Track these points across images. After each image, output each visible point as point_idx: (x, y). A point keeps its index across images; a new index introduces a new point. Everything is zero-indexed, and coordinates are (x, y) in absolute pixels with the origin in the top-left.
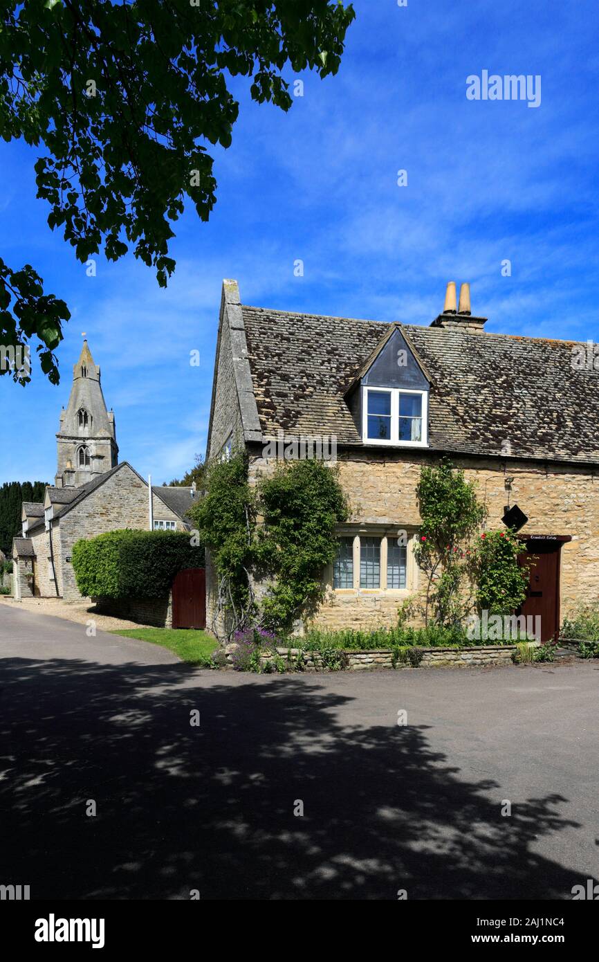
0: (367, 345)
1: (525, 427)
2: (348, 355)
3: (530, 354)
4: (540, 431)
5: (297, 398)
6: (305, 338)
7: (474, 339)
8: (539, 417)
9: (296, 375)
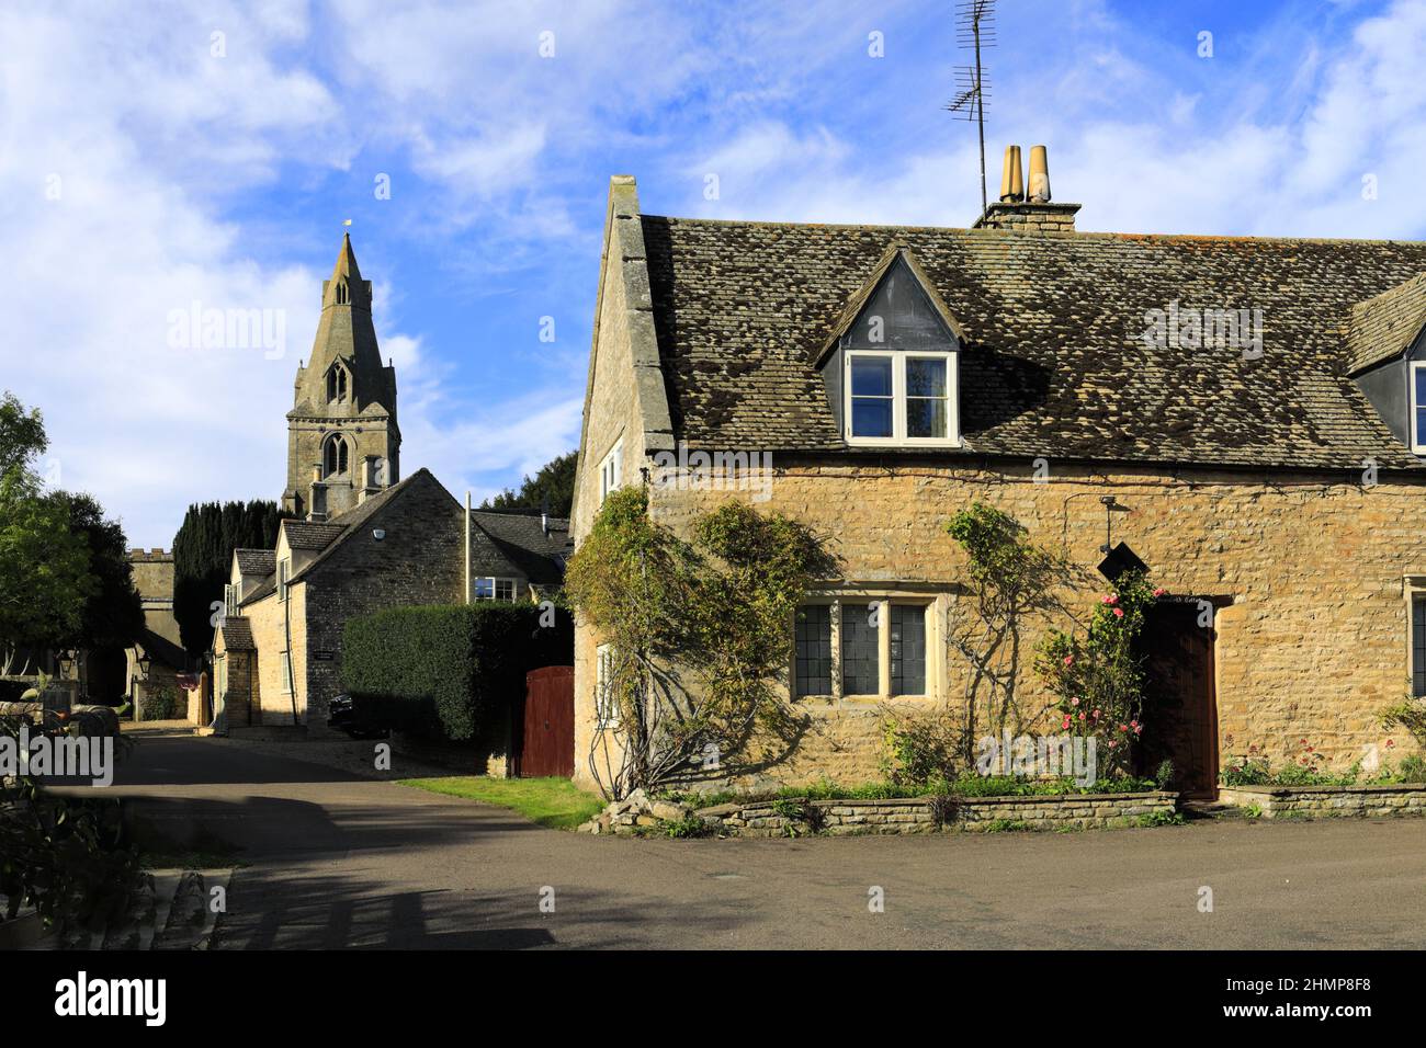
0: (858, 269)
1: (1143, 403)
2: (822, 291)
3: (1160, 266)
4: (1170, 408)
5: (735, 371)
6: (750, 265)
7: (1054, 244)
8: (1170, 384)
9: (732, 332)
